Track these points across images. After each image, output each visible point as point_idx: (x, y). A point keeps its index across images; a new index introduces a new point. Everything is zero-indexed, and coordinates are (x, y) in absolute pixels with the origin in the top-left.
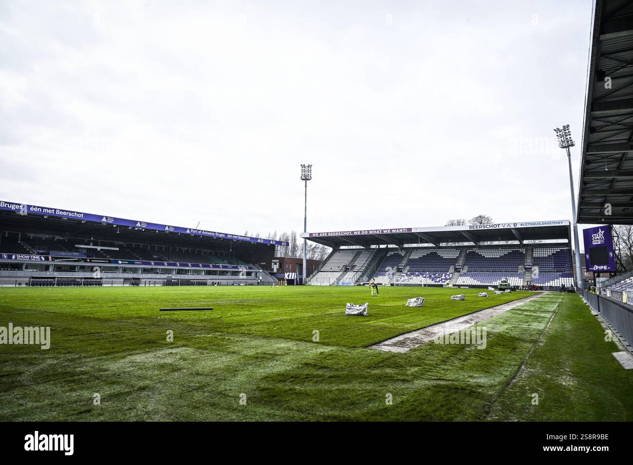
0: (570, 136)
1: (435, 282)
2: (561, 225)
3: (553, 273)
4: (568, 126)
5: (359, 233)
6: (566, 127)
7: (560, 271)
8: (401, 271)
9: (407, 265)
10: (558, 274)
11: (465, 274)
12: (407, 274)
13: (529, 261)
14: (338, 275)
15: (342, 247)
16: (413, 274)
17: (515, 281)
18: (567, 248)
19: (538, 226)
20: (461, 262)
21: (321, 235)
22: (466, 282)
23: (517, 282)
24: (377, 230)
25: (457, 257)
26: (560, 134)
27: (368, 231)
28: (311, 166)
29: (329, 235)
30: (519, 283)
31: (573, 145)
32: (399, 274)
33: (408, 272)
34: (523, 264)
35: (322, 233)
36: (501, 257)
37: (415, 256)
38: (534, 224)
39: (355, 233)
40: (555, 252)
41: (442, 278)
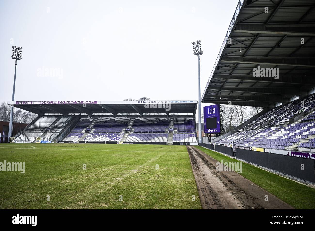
0: (200, 48)
1: (112, 140)
2: (192, 103)
3: (185, 134)
4: (200, 41)
5: (57, 103)
6: (199, 42)
7: (189, 133)
8: (89, 132)
9: (93, 128)
10: (188, 134)
11: (132, 134)
12: (92, 135)
13: (171, 126)
14: (39, 135)
15: (46, 114)
16: (97, 134)
17: (163, 139)
18: (193, 119)
19: (179, 103)
20: (130, 126)
21: (26, 103)
22: (132, 140)
23: (164, 140)
24: (71, 101)
25: (128, 123)
26: (195, 46)
27: (64, 102)
28: (22, 48)
29: (33, 103)
30: (166, 140)
31: (201, 54)
32: (87, 134)
33: (94, 132)
34: (168, 128)
35: (27, 102)
36: (155, 123)
37: (99, 121)
38: (177, 102)
39: (54, 103)
40: (186, 121)
41: (117, 137)
